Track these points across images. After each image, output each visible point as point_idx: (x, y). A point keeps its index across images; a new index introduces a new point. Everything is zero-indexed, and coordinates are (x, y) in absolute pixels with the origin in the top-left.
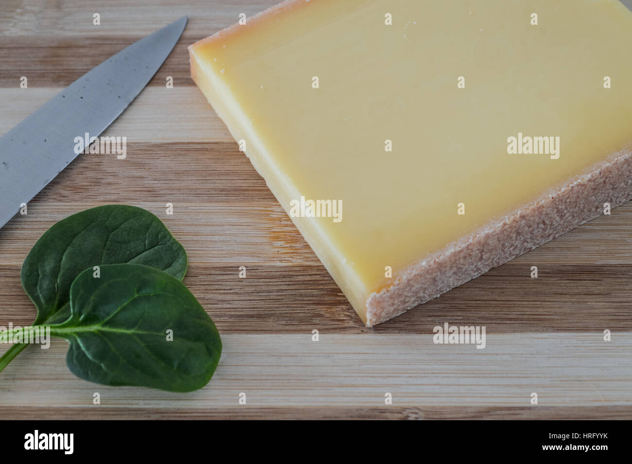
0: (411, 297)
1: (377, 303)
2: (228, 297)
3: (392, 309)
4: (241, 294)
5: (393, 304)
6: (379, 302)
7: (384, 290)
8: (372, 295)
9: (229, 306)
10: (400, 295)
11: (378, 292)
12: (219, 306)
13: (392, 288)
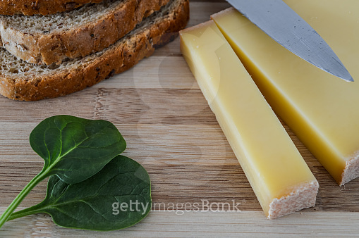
0: (300, 203)
1: (277, 206)
2: (226, 186)
3: (286, 210)
4: (233, 184)
5: (287, 207)
6: (278, 205)
7: (283, 198)
8: (274, 200)
9: (226, 191)
10: (293, 202)
11: (279, 199)
12: (220, 191)
13: (288, 196)
